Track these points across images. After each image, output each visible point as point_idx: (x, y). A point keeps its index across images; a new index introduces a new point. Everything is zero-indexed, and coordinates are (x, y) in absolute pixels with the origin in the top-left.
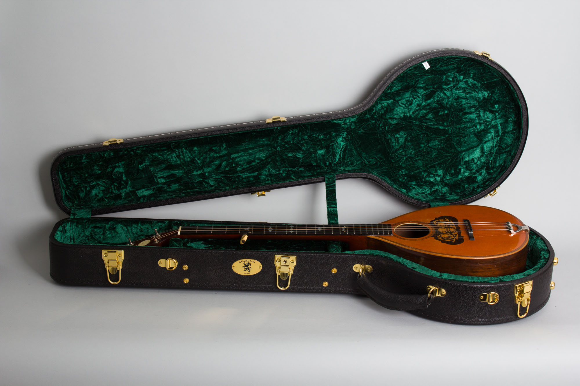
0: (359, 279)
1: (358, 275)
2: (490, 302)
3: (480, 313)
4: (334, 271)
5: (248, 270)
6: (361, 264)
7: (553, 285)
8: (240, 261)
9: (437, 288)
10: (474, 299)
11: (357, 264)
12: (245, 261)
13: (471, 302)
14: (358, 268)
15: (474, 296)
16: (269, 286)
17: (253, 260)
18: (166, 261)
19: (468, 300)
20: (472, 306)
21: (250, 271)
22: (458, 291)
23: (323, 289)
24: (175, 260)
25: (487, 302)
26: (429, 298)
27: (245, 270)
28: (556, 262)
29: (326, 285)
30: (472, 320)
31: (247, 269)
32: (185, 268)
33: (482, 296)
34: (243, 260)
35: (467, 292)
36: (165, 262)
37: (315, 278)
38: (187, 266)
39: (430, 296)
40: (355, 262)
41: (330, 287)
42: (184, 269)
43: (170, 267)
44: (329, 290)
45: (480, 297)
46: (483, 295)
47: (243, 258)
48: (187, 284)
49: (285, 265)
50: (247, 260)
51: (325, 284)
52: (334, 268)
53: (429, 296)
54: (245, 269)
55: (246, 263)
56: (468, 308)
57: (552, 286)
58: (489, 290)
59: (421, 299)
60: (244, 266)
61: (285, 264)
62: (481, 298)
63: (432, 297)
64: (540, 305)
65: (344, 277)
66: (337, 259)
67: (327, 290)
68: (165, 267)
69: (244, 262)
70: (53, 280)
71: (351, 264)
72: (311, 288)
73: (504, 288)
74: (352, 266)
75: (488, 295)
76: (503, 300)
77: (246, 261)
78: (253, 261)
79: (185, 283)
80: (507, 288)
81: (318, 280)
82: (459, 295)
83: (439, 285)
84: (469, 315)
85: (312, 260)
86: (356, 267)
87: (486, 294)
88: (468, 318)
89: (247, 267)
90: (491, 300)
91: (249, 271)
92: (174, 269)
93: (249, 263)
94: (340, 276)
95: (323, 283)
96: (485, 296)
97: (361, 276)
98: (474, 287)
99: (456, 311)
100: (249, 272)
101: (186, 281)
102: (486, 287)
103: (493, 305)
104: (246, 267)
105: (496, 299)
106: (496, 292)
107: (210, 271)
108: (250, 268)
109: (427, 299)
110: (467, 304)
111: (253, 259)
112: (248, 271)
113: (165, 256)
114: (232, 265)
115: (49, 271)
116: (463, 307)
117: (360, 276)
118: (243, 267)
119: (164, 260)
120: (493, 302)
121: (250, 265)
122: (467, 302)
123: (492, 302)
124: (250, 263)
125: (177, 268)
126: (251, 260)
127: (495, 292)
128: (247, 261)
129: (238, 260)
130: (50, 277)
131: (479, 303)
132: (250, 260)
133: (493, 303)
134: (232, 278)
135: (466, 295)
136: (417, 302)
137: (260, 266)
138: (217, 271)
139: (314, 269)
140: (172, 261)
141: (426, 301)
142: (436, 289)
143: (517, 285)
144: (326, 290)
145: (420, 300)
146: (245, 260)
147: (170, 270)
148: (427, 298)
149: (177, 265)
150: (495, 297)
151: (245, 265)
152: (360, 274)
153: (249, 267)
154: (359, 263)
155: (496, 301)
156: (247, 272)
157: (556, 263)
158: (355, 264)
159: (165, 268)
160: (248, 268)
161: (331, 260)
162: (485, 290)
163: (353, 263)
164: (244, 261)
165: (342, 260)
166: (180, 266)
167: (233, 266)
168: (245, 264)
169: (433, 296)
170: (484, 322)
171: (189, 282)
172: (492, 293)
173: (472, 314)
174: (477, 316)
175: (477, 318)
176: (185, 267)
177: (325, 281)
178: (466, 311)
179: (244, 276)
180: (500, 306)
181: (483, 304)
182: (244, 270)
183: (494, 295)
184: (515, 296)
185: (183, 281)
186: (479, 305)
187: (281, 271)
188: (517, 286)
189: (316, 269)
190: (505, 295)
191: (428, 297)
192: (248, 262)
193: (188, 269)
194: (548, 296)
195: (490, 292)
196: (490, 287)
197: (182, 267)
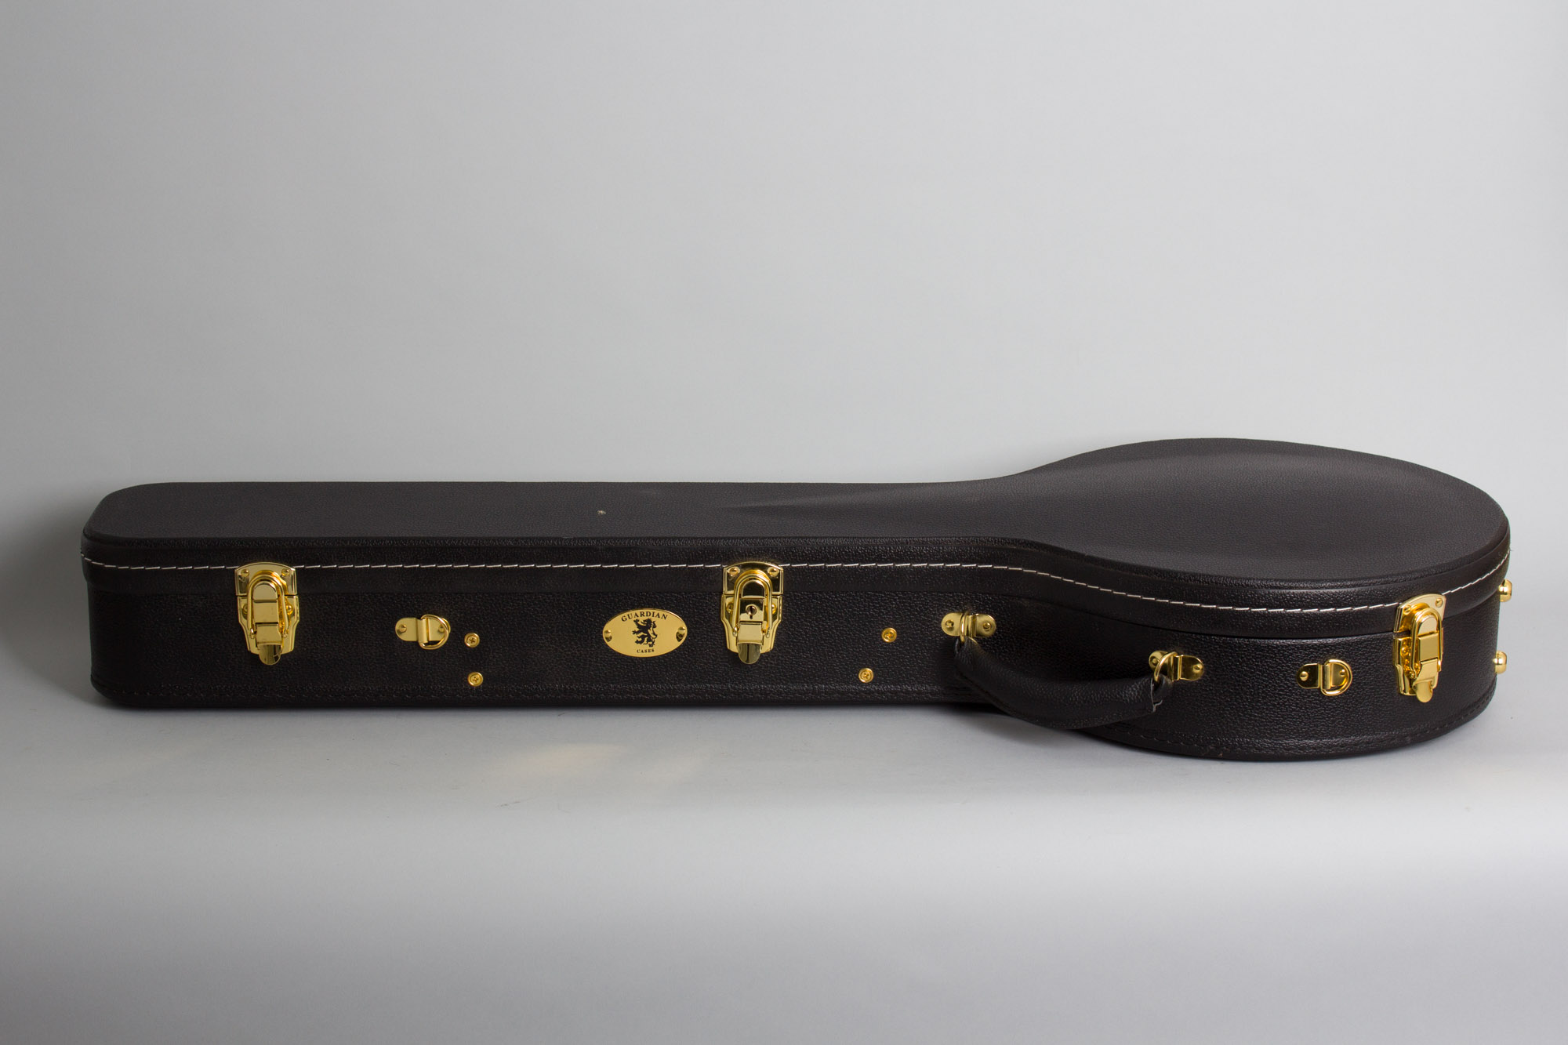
0: (958, 651)
1: (957, 643)
2: (1329, 688)
3: (1301, 723)
4: (889, 635)
5: (649, 640)
6: (963, 612)
7: (1501, 661)
8: (626, 614)
9: (1179, 654)
10: (1282, 682)
11: (953, 611)
12: (639, 614)
13: (1275, 690)
14: (956, 624)
15: (1281, 672)
16: (707, 687)
17: (661, 613)
18: (419, 621)
19: (1266, 686)
20: (1278, 704)
21: (653, 643)
22: (1239, 661)
23: (861, 691)
24: (443, 621)
25: (1319, 689)
26: (1158, 685)
27: (641, 642)
28: (1505, 591)
29: (869, 677)
30: (1281, 744)
31: (646, 639)
32: (472, 641)
33: (1304, 673)
34: (633, 613)
35: (1261, 662)
36: (414, 627)
37: (838, 657)
38: (476, 637)
39: (1160, 680)
40: (947, 606)
41: (880, 684)
42: (468, 645)
43: (430, 640)
44: (878, 692)
45: (1299, 675)
46: (1306, 669)
47: (633, 608)
48: (478, 688)
49: (750, 620)
50: (645, 611)
51: (866, 675)
52: (889, 626)
53: (1156, 678)
54: (640, 639)
55: (641, 619)
56: (1267, 709)
57: (1500, 663)
58: (1325, 653)
59: (1136, 688)
60: (637, 630)
61: (751, 617)
62: (1304, 679)
63: (1167, 682)
64: (1469, 707)
65: (918, 651)
66: (895, 600)
67: (870, 692)
68: (415, 640)
69: (636, 618)
70: (100, 694)
71: (934, 614)
72: (826, 688)
73: (1365, 647)
74: (938, 620)
75: (1320, 668)
76: (1365, 684)
77: (642, 615)
78: (661, 616)
79: (471, 685)
80: (1372, 648)
81: (846, 664)
82: (1239, 671)
83: (1184, 647)
84: (1271, 730)
85: (826, 606)
86: (950, 622)
87: (1316, 667)
88: (1270, 739)
89: (645, 631)
90: (1330, 684)
91: (651, 643)
92: (441, 644)
93: (649, 621)
94: (906, 650)
95: (858, 672)
96: (1313, 672)
97: (963, 643)
98: (1283, 646)
99: (1236, 718)
100: (651, 648)
101: (476, 679)
102: (1316, 644)
103: (1338, 696)
104: (642, 634)
105: (1343, 679)
106: (1342, 660)
107: (541, 647)
108: (654, 634)
109: (1152, 688)
110: (1263, 698)
111: (662, 609)
112: (648, 645)
113: (416, 608)
114: (602, 629)
115: (89, 672)
116: (1253, 707)
117: (961, 644)
118: (635, 632)
119: (414, 620)
120: (1337, 687)
121: (655, 626)
122: (1263, 692)
123: (1333, 689)
124: (653, 619)
125: (447, 642)
126: (657, 612)
127: (1339, 658)
128: (645, 614)
129: (619, 613)
130: (91, 686)
131: (1296, 694)
132: (651, 611)
133: (1336, 692)
134: (604, 666)
135: (1260, 671)
136: (1125, 696)
137: (681, 629)
138: (563, 648)
139: (833, 633)
140: (434, 621)
141: (1149, 692)
142: (1176, 660)
143: (1400, 639)
144: (869, 694)
145: (1132, 690)
146: (638, 612)
147: (430, 648)
148: (1152, 685)
149: (450, 634)
150: (1342, 674)
151: (639, 626)
152: (962, 639)
153: (650, 632)
154: (956, 608)
155: (1345, 684)
156: (645, 646)
157: (1506, 594)
158: (945, 614)
159: (416, 643)
160: (649, 636)
161: (878, 603)
162: (1312, 652)
163: (942, 611)
164: (636, 615)
165: (909, 603)
166: (456, 637)
167: (607, 632)
168: (639, 623)
169: (1169, 680)
170: (1314, 749)
171: (483, 684)
172: (1331, 661)
173: (1280, 728)
174: (1295, 733)
175: (1294, 738)
176: (471, 638)
177: (865, 667)
178: (1262, 718)
179: (636, 658)
180: (1357, 701)
181: (1309, 697)
182: (637, 642)
183: (1338, 667)
184: (1395, 672)
185: (467, 680)
186: (1297, 699)
187: (739, 638)
188: (1400, 642)
189: (837, 630)
190: (1369, 669)
191: (1154, 681)
192: (646, 618)
193: (479, 645)
194: (1490, 687)
195: (1327, 660)
196: (1326, 645)
197: (464, 638)
